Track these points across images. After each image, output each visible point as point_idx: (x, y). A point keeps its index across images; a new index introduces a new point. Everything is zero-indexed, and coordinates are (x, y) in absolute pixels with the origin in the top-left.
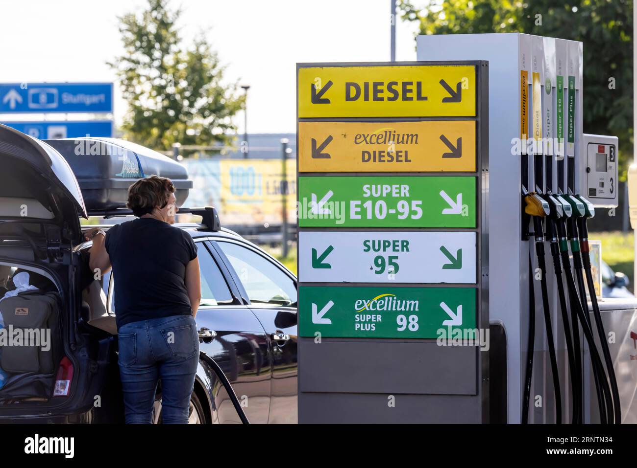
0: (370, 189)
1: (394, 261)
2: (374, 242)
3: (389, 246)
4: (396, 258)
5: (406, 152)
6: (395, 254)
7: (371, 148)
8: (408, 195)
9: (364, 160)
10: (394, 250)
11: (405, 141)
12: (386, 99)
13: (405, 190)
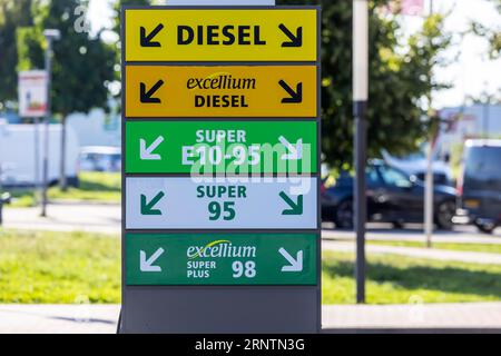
0: (204, 134)
1: (229, 207)
2: (208, 187)
3: (224, 191)
4: (233, 203)
5: (243, 97)
6: (231, 200)
7: (204, 93)
8: (244, 140)
9: (197, 105)
10: (230, 196)
11: (241, 86)
12: (221, 43)
13: (241, 134)
